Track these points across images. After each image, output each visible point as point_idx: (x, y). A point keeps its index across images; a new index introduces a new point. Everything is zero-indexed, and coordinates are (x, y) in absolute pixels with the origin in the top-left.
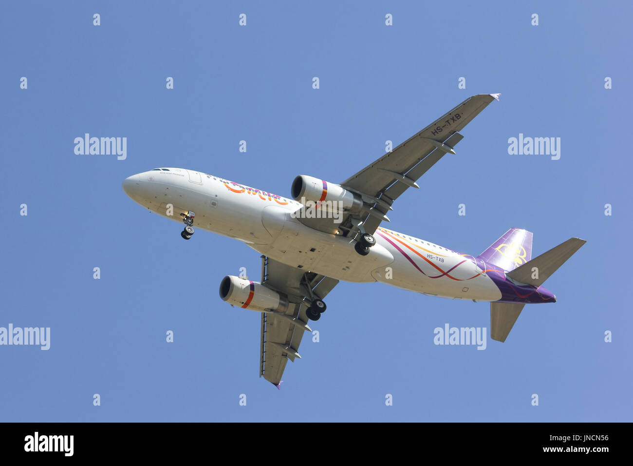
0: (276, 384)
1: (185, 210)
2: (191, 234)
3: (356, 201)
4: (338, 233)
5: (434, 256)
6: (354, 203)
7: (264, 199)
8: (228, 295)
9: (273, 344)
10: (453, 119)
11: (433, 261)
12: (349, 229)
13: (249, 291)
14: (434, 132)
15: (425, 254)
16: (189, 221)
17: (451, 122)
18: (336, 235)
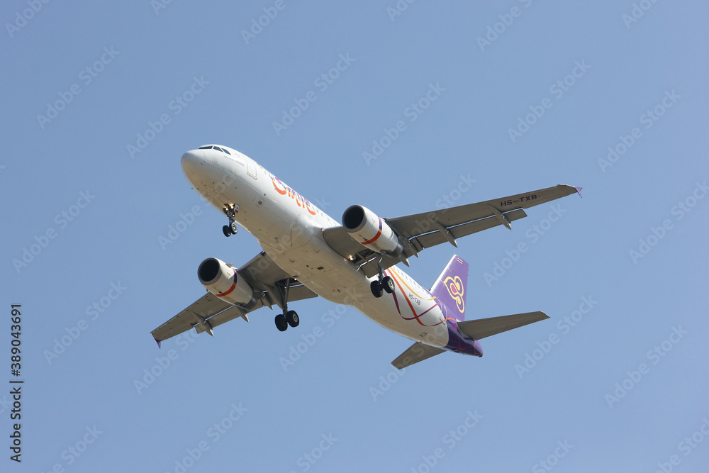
0: (158, 341)
1: (232, 202)
2: (234, 233)
3: (400, 246)
4: (352, 259)
5: (414, 296)
6: (397, 247)
7: (299, 205)
8: (211, 281)
9: (194, 315)
10: (528, 199)
11: (412, 301)
12: (362, 257)
13: (233, 282)
14: (503, 203)
15: (408, 292)
16: (230, 213)
17: (525, 199)
18: (349, 260)
